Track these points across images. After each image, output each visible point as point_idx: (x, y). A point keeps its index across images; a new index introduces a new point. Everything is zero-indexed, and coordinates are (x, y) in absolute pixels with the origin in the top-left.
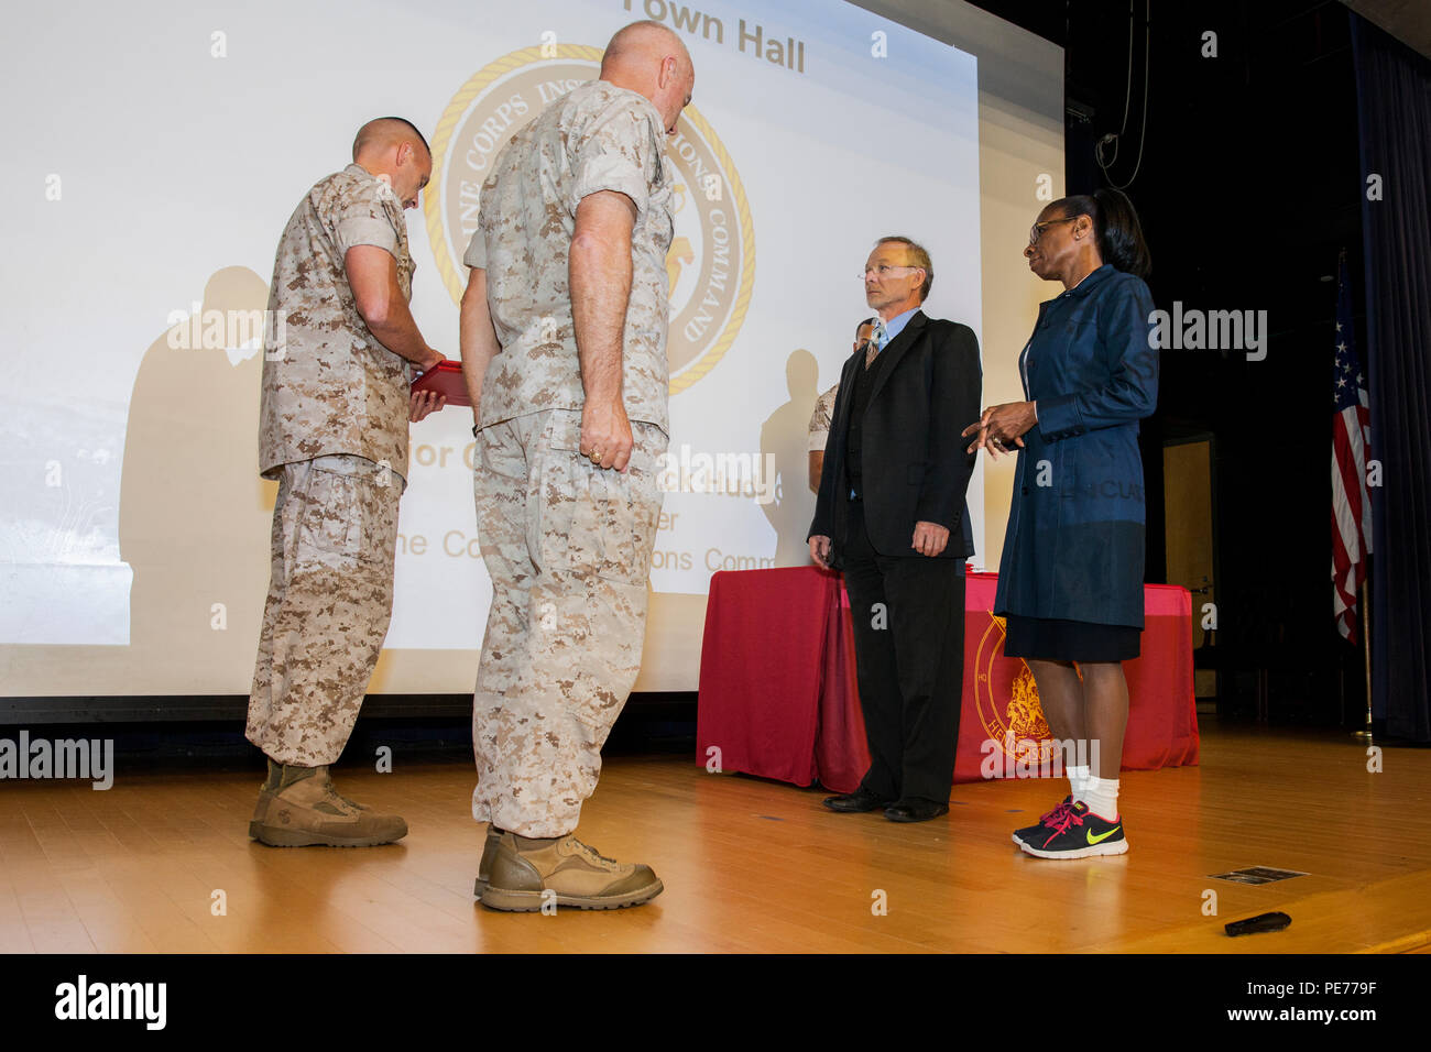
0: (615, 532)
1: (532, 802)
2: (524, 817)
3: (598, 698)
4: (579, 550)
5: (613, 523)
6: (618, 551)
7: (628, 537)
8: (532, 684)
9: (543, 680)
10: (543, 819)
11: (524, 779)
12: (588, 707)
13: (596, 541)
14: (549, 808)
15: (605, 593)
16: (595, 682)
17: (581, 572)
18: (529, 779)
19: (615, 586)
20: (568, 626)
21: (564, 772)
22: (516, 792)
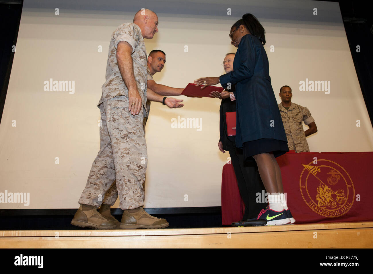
0: (130, 124)
1: (130, 200)
2: (129, 204)
3: (137, 167)
4: (122, 131)
5: (129, 122)
6: (132, 129)
7: (134, 125)
8: (120, 169)
9: (122, 167)
10: (134, 203)
11: (125, 194)
12: (135, 170)
13: (126, 128)
14: (135, 199)
15: (131, 140)
16: (135, 164)
17: (123, 136)
18: (127, 194)
19: (133, 138)
20: (124, 151)
21: (135, 189)
22: (125, 199)
